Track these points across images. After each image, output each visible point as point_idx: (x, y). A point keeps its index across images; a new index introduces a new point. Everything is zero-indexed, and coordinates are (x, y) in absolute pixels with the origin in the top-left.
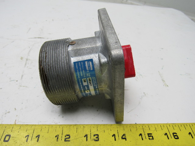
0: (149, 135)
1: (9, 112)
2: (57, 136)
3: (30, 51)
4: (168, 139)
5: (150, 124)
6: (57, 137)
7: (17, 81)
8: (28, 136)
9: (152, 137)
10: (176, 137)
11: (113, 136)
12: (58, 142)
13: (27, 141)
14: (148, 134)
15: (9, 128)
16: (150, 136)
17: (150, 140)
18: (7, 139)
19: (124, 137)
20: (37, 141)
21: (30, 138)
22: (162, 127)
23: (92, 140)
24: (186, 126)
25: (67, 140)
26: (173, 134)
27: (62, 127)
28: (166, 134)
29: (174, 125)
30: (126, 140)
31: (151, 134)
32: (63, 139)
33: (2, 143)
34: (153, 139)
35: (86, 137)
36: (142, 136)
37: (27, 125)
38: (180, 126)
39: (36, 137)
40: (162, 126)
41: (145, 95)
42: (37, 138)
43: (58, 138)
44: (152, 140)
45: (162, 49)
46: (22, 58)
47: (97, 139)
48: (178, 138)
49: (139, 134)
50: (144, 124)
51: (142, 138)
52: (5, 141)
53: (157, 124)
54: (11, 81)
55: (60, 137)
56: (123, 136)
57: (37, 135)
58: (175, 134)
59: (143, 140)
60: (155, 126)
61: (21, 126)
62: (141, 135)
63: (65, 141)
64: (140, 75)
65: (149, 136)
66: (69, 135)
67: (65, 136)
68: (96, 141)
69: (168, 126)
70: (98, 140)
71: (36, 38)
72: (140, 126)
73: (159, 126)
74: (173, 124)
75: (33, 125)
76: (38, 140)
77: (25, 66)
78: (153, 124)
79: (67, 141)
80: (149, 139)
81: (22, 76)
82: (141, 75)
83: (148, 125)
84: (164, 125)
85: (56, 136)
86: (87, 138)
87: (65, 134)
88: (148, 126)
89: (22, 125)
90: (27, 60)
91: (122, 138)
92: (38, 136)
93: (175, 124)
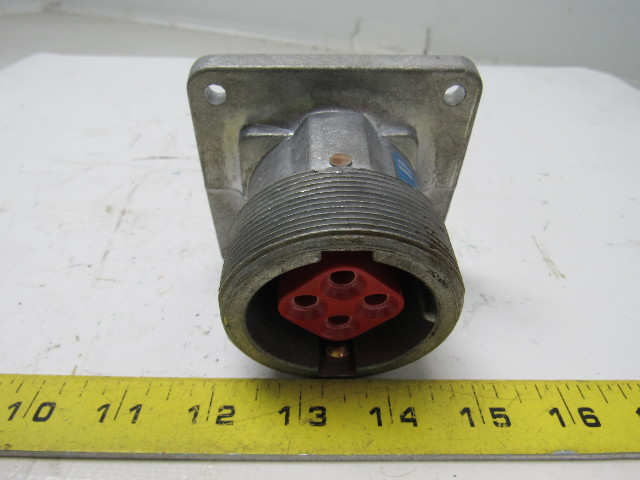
0: (496, 413)
1: (58, 346)
2: (194, 411)
3: (133, 191)
4: (563, 425)
5: (499, 382)
6: (193, 413)
7: (90, 266)
8: (107, 406)
9: (507, 418)
10: (590, 421)
11: (372, 413)
12: (195, 426)
13: (102, 420)
14: (492, 410)
15: (53, 385)
16: (500, 416)
17: (499, 429)
18: (43, 414)
19: (409, 416)
20: (133, 422)
21: (111, 413)
22: (542, 391)
23: (305, 422)
24: (625, 388)
25: (223, 419)
26: (581, 410)
27: (211, 385)
28: (554, 411)
29: (582, 386)
30: (415, 425)
31: (503, 410)
32: (213, 418)
33: (27, 425)
34: (508, 424)
35: (284, 413)
36: (469, 415)
37: (107, 377)
38: (604, 388)
39: (132, 410)
40: (541, 388)
41: (486, 300)
42: (135, 411)
43: (196, 415)
44: (505, 428)
45: (546, 175)
46: (109, 210)
47: (320, 420)
48: (597, 424)
49: (462, 408)
50: (477, 382)
51: (471, 420)
52: (36, 418)
53: (525, 383)
54: (73, 266)
55: (202, 413)
56: (406, 412)
57: (132, 406)
58: (585, 413)
59: (472, 425)
60: (518, 386)
61: (88, 380)
62: (466, 411)
63: (219, 421)
64: (471, 246)
65: (494, 417)
66: (231, 407)
67: (220, 410)
68: (317, 424)
69: (563, 389)
70: (323, 423)
71: (153, 158)
72: (463, 384)
73: (531, 388)
74: (582, 382)
75: (123, 379)
76: (135, 418)
77: (116, 228)
78: (509, 381)
79: (226, 422)
80: (496, 424)
81: (106, 253)
82: (474, 247)
83: (494, 384)
84: (548, 384)
85: (191, 410)
86: (287, 416)
87: (219, 403)
88: (490, 387)
89: (92, 378)
90: (123, 212)
91: (403, 419)
92: (137, 409)
93: (587, 381)
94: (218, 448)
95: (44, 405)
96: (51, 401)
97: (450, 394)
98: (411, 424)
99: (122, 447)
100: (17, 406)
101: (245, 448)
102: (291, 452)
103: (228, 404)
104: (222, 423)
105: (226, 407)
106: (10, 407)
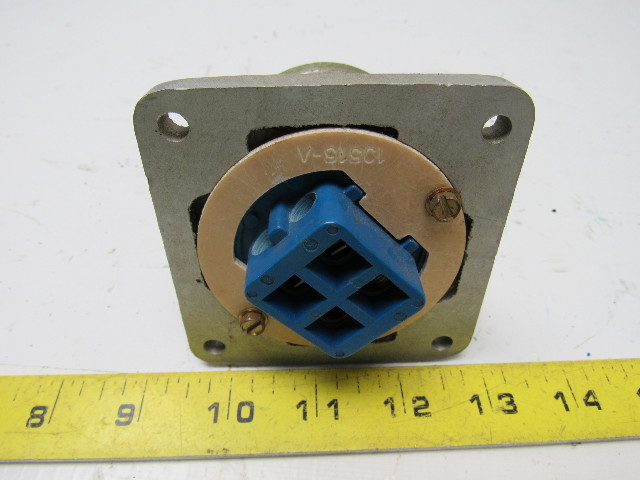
94: (426, 441)
95: (242, 404)
96: (248, 400)
97: (624, 375)
98: (596, 407)
99: (335, 445)
100: (215, 407)
101: (451, 440)
102: (495, 442)
103: (419, 395)
104: (420, 415)
105: (419, 398)
106: (210, 409)
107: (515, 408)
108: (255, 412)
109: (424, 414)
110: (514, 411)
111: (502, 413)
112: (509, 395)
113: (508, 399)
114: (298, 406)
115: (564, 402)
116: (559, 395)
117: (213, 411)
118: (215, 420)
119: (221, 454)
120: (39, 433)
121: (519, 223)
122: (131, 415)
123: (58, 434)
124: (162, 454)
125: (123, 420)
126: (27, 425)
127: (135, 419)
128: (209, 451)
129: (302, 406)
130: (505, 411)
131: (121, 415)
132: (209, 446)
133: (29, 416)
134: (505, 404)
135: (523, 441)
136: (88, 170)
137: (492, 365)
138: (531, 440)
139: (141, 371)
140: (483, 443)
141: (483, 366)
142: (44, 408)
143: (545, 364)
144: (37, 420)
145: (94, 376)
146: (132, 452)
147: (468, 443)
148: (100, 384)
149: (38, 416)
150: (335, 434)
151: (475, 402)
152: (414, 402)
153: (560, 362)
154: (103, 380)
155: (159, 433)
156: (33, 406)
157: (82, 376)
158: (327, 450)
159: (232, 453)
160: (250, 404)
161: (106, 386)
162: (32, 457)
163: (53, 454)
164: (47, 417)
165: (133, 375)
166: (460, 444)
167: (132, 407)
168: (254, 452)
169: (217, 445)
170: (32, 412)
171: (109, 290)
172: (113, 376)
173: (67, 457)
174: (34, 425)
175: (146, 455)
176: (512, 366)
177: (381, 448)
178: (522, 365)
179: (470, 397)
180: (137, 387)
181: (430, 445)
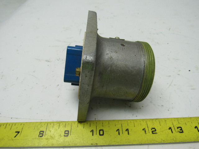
107: (183, 131)
108: (104, 132)
109: (155, 133)
110: (182, 132)
111: (179, 133)
112: (181, 127)
113: (180, 129)
114: (117, 131)
115: (198, 129)
116: (196, 127)
117: (92, 132)
118: (93, 135)
119: (95, 145)
120: (42, 139)
121: (179, 75)
122: (68, 134)
123: (48, 139)
124: (78, 145)
125: (66, 135)
126: (39, 136)
127: (69, 135)
128: (92, 144)
129: (118, 131)
130: (179, 132)
131: (65, 133)
132: (92, 143)
133: (39, 134)
134: (179, 130)
135: (186, 141)
136: (48, 61)
137: (174, 118)
138: (188, 141)
139: (69, 121)
140: (174, 142)
141: (171, 118)
142: (43, 132)
143: (191, 118)
144: (41, 135)
145: (56, 122)
146: (69, 144)
147: (169, 142)
148: (58, 125)
149: (41, 134)
150: (129, 139)
151: (170, 129)
152: (152, 129)
153: (196, 117)
154: (59, 123)
155: (77, 139)
156: (40, 131)
157: (53, 122)
158: (127, 144)
159: (98, 145)
160: (103, 130)
161: (60, 125)
162: (41, 146)
163: (47, 145)
164: (44, 134)
165: (67, 122)
166: (167, 142)
167: (68, 131)
168: (105, 144)
169: (94, 142)
170: (40, 132)
171: (58, 97)
172: (62, 122)
173: (51, 146)
174: (41, 136)
175: (74, 145)
176: (181, 118)
177: (143, 143)
178: (184, 118)
179: (168, 128)
180: (69, 125)
181: (157, 143)
